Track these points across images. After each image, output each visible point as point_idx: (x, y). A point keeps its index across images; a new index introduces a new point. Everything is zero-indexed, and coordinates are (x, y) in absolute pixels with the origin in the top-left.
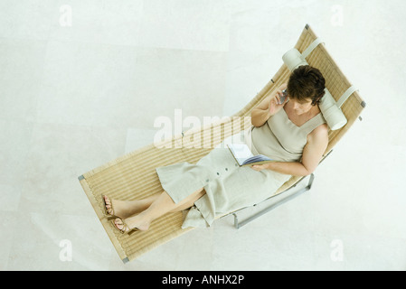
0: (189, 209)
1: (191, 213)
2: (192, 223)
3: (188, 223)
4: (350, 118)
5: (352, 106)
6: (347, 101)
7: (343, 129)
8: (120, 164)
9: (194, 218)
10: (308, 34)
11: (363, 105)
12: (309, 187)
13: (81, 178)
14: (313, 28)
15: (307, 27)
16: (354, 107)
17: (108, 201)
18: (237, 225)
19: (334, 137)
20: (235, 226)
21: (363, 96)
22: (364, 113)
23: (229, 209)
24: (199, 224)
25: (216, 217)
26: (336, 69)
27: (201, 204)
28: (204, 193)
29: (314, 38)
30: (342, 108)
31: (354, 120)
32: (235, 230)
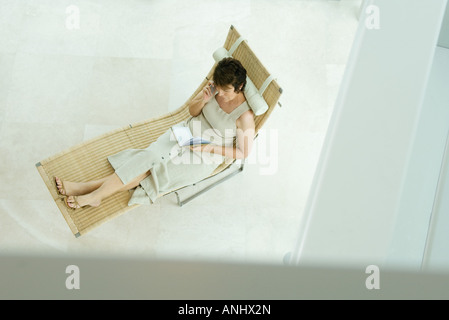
0: (135, 188)
1: (137, 192)
2: (137, 200)
3: (133, 201)
4: (270, 104)
5: (272, 93)
6: (267, 90)
7: (265, 114)
8: (73, 152)
9: (140, 196)
10: (233, 33)
11: (280, 91)
12: (241, 169)
13: (39, 165)
14: (238, 28)
15: (232, 28)
16: (273, 93)
17: (59, 182)
18: (181, 204)
19: (259, 122)
20: (178, 204)
21: (280, 84)
22: (282, 99)
23: (169, 188)
24: (145, 201)
25: (160, 195)
26: (257, 62)
27: (146, 184)
28: (149, 173)
29: (238, 36)
30: (264, 96)
31: (274, 105)
32: (179, 208)
